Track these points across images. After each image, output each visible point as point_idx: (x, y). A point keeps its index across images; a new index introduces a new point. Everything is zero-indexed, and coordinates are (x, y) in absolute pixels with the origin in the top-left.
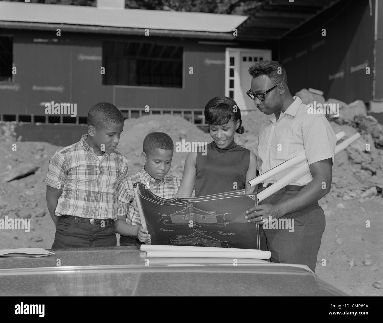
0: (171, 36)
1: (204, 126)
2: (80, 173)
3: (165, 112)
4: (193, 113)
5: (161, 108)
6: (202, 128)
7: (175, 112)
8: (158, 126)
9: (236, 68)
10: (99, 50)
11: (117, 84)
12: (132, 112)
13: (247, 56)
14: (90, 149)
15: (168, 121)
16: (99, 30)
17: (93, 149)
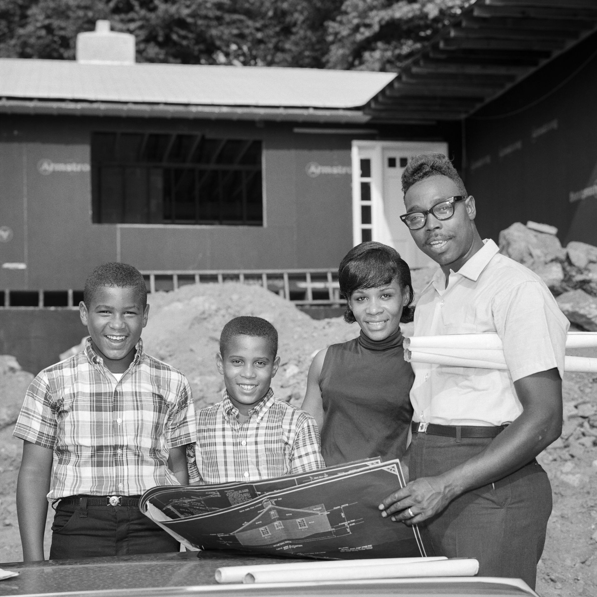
0: (235, 118)
1: (312, 305)
2: (79, 408)
3: (226, 278)
4: (286, 277)
5: (218, 268)
6: (307, 307)
7: (248, 277)
8: (214, 307)
9: (374, 181)
10: (85, 150)
11: (123, 222)
12: (158, 277)
13: (398, 155)
14: (98, 360)
15: (235, 297)
16: (83, 109)
17: (102, 359)
